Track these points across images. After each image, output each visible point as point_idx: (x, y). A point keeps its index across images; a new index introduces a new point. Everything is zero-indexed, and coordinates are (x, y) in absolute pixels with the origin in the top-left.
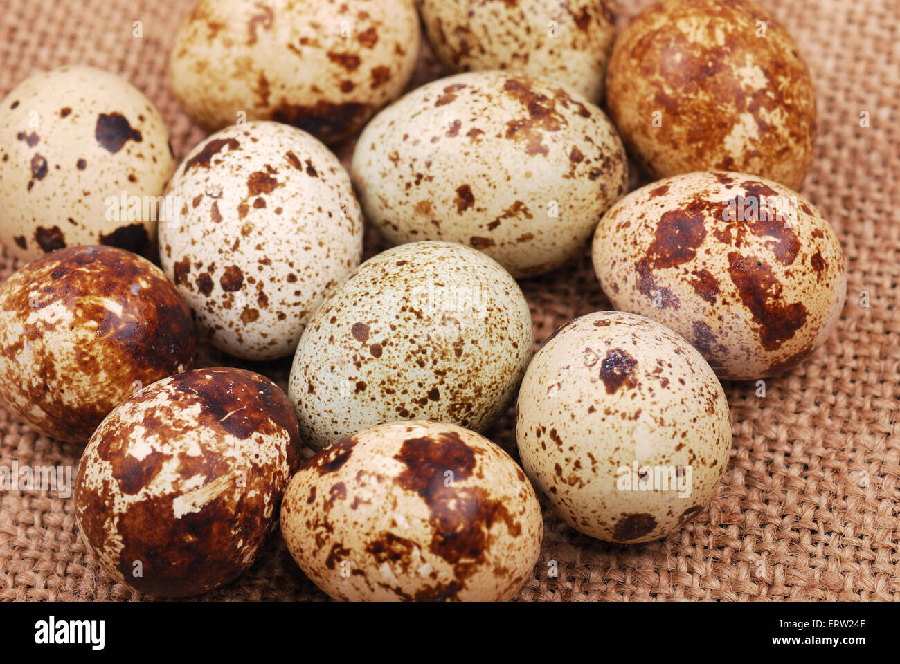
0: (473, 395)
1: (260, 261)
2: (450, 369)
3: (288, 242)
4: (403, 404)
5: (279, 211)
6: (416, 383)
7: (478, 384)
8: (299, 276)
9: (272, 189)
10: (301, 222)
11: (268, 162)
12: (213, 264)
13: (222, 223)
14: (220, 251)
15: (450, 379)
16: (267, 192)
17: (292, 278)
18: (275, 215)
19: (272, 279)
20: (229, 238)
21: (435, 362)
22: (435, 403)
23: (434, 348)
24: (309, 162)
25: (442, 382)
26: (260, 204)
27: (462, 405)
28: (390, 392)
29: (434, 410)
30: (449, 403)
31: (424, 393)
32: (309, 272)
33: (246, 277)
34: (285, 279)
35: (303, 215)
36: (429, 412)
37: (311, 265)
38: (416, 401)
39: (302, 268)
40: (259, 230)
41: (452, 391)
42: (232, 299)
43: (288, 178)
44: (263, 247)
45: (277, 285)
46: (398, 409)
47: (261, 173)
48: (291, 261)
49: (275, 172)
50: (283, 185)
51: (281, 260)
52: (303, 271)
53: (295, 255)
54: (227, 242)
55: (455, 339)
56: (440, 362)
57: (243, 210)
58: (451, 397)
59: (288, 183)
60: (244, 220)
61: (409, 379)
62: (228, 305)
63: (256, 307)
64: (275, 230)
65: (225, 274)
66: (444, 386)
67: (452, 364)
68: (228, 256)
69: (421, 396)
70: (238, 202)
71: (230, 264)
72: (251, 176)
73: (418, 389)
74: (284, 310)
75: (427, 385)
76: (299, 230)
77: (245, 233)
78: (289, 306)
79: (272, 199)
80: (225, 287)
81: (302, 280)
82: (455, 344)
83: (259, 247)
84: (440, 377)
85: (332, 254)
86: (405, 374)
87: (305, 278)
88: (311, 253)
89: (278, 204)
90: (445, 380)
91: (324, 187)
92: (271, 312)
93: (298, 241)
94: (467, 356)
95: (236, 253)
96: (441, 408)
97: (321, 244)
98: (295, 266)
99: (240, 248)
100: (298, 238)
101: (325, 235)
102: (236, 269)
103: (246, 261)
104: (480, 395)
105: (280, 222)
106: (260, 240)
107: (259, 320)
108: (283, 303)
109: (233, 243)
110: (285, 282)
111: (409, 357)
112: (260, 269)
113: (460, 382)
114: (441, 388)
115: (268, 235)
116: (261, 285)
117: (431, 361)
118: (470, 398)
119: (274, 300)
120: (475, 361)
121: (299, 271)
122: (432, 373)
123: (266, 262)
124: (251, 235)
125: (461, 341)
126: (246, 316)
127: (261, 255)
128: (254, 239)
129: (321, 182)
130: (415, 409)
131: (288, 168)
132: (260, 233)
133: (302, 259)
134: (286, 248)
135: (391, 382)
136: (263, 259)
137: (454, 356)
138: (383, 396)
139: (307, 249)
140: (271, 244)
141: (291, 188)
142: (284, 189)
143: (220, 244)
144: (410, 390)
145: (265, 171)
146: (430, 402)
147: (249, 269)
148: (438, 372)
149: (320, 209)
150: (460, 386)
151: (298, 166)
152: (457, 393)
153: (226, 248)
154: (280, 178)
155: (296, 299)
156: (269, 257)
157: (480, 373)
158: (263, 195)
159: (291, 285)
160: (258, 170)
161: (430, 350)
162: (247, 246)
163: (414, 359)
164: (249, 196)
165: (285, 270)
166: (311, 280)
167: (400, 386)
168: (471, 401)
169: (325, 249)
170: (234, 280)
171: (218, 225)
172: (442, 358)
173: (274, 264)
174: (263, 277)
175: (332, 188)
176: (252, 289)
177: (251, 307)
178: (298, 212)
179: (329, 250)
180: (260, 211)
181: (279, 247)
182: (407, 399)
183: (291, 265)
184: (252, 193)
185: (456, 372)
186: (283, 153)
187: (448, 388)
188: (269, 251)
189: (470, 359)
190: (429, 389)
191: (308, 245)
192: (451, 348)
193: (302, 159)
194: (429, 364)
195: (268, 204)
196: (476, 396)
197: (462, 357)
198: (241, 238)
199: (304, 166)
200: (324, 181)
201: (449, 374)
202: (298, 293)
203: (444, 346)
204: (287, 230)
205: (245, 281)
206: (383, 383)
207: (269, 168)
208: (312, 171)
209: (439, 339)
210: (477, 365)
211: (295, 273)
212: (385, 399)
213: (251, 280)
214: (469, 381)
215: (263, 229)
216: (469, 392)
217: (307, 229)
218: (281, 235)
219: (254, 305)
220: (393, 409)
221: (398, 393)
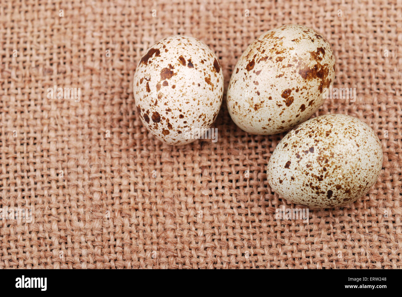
0: (329, 155)
1: (166, 110)
2: (321, 140)
3: (178, 101)
4: (298, 152)
5: (174, 87)
6: (306, 144)
7: (333, 152)
8: (185, 115)
9: (171, 77)
10: (184, 91)
11: (170, 63)
12: (148, 110)
13: (150, 93)
14: (150, 105)
15: (320, 145)
16: (169, 78)
17: (181, 116)
18: (172, 89)
19: (173, 118)
20: (153, 100)
21: (316, 136)
22: (312, 154)
23: (318, 131)
24: (190, 61)
25: (316, 145)
26: (166, 84)
27: (324, 158)
28: (295, 146)
29: (311, 157)
30: (318, 155)
31: (307, 148)
32: (189, 113)
33: (161, 117)
34: (178, 117)
35: (185, 88)
36: (308, 158)
37: (190, 110)
38: (303, 151)
39: (186, 112)
40: (166, 96)
41: (320, 150)
42: (157, 125)
43: (178, 71)
44: (167, 104)
45: (175, 120)
46: (296, 154)
47: (166, 68)
48: (180, 109)
49: (173, 68)
50: (176, 74)
51: (176, 109)
52: (186, 113)
53: (182, 106)
54: (152, 101)
55: (328, 130)
56: (318, 136)
57: (158, 87)
58: (319, 152)
59: (178, 73)
60: (159, 92)
61: (304, 142)
62: (156, 128)
63: (168, 129)
64: (172, 96)
65: (153, 115)
66: (317, 147)
67: (323, 139)
68: (153, 108)
69: (306, 149)
70: (156, 84)
71: (155, 111)
72: (162, 71)
73: (306, 146)
74: (180, 129)
75: (310, 145)
76: (183, 95)
77: (159, 98)
78: (182, 128)
79: (171, 82)
80: (154, 120)
81: (186, 116)
82: (327, 132)
83: (165, 104)
84: (316, 142)
85: (200, 103)
86: (303, 140)
87: (188, 115)
88: (190, 104)
89: (173, 84)
90: (318, 144)
91: (197, 72)
92: (174, 131)
93: (183, 100)
94: (331, 137)
95: (156, 107)
96: (314, 157)
97: (194, 100)
98: (183, 111)
99: (158, 104)
100: (183, 98)
101: (196, 95)
102: (157, 113)
103: (161, 109)
104: (333, 157)
105: (175, 92)
106: (166, 101)
107: (170, 134)
108: (179, 127)
109: (155, 102)
110: (178, 118)
111: (307, 133)
112: (167, 113)
113: (324, 147)
114: (315, 148)
115: (169, 98)
116: (168, 120)
117: (315, 135)
118: (327, 156)
119: (175, 126)
120: (333, 140)
121: (184, 113)
122: (313, 140)
123: (169, 110)
124: (162, 98)
125: (330, 131)
126: (164, 133)
127: (166, 107)
128: (163, 100)
129: (195, 70)
130: (303, 155)
131: (179, 65)
132: (166, 98)
133: (185, 108)
134: (177, 104)
135: (297, 142)
136: (167, 109)
137: (325, 136)
138: (292, 148)
139: (187, 103)
140: (171, 102)
141: (180, 75)
142: (176, 76)
143: (150, 102)
144: (303, 146)
145: (168, 67)
146: (309, 153)
147: (163, 114)
148: (316, 140)
149: (194, 84)
150: (324, 149)
151: (184, 63)
152: (322, 151)
153: (152, 104)
154: (175, 71)
155: (185, 125)
156: (170, 108)
157: (334, 147)
158: (167, 80)
159: (181, 119)
160: (165, 67)
161: (316, 132)
162: (161, 104)
163: (308, 134)
164: (161, 80)
165: (178, 113)
166: (191, 116)
167: (299, 144)
168: (328, 158)
169: (197, 101)
170: (157, 118)
171: (149, 94)
172: (319, 135)
173: (173, 111)
174: (169, 116)
175: (201, 71)
176: (164, 122)
177: (165, 129)
178: (183, 86)
179: (199, 101)
180: (166, 87)
181: (174, 103)
182: (300, 150)
183: (180, 111)
184: (162, 79)
185: (324, 142)
186: (178, 57)
187: (318, 148)
188: (170, 106)
189: (332, 139)
190: (310, 147)
191: (188, 101)
192: (325, 133)
193: (186, 59)
194: (313, 137)
195: (169, 84)
196: (331, 157)
197: (328, 137)
198: (158, 100)
199: (187, 63)
200: (196, 69)
201: (320, 142)
202: (185, 122)
203: (322, 131)
204: (178, 95)
205: (161, 119)
206: (294, 143)
207: (170, 66)
208: (191, 65)
209: (321, 129)
210: (334, 142)
211: (183, 114)
212: (292, 150)
213: (164, 118)
214: (329, 148)
215: (167, 95)
216: (327, 153)
217: (187, 94)
218: (175, 98)
219: (166, 128)
220: (294, 153)
221: (298, 147)
